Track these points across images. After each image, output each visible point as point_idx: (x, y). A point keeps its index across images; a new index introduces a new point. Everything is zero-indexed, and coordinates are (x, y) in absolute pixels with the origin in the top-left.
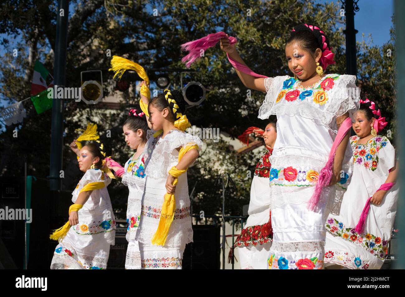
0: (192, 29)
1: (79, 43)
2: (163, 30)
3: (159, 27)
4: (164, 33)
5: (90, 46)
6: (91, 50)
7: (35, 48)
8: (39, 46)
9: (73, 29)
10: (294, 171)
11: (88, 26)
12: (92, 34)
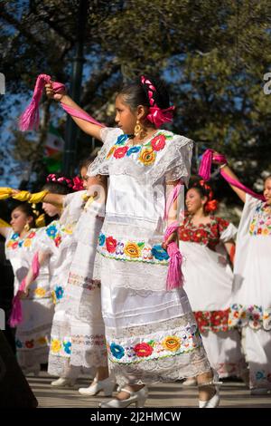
0: (210, 99)
1: (94, 108)
2: (181, 98)
3: (177, 95)
4: (181, 102)
5: (105, 111)
6: (105, 116)
7: (47, 111)
8: (52, 109)
9: (88, 94)
10: (114, 241)
11: (104, 90)
12: (107, 100)
